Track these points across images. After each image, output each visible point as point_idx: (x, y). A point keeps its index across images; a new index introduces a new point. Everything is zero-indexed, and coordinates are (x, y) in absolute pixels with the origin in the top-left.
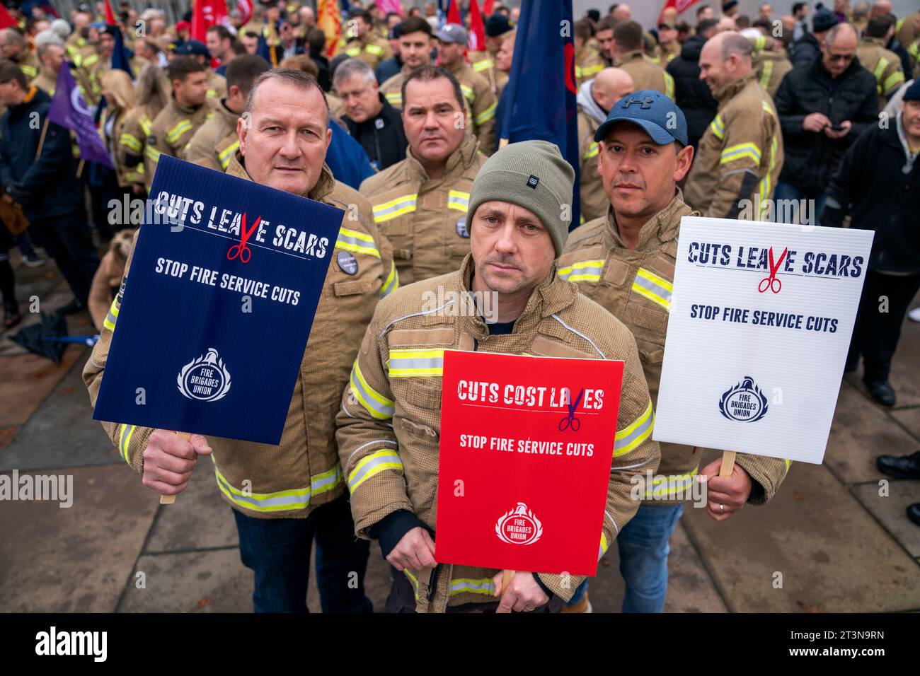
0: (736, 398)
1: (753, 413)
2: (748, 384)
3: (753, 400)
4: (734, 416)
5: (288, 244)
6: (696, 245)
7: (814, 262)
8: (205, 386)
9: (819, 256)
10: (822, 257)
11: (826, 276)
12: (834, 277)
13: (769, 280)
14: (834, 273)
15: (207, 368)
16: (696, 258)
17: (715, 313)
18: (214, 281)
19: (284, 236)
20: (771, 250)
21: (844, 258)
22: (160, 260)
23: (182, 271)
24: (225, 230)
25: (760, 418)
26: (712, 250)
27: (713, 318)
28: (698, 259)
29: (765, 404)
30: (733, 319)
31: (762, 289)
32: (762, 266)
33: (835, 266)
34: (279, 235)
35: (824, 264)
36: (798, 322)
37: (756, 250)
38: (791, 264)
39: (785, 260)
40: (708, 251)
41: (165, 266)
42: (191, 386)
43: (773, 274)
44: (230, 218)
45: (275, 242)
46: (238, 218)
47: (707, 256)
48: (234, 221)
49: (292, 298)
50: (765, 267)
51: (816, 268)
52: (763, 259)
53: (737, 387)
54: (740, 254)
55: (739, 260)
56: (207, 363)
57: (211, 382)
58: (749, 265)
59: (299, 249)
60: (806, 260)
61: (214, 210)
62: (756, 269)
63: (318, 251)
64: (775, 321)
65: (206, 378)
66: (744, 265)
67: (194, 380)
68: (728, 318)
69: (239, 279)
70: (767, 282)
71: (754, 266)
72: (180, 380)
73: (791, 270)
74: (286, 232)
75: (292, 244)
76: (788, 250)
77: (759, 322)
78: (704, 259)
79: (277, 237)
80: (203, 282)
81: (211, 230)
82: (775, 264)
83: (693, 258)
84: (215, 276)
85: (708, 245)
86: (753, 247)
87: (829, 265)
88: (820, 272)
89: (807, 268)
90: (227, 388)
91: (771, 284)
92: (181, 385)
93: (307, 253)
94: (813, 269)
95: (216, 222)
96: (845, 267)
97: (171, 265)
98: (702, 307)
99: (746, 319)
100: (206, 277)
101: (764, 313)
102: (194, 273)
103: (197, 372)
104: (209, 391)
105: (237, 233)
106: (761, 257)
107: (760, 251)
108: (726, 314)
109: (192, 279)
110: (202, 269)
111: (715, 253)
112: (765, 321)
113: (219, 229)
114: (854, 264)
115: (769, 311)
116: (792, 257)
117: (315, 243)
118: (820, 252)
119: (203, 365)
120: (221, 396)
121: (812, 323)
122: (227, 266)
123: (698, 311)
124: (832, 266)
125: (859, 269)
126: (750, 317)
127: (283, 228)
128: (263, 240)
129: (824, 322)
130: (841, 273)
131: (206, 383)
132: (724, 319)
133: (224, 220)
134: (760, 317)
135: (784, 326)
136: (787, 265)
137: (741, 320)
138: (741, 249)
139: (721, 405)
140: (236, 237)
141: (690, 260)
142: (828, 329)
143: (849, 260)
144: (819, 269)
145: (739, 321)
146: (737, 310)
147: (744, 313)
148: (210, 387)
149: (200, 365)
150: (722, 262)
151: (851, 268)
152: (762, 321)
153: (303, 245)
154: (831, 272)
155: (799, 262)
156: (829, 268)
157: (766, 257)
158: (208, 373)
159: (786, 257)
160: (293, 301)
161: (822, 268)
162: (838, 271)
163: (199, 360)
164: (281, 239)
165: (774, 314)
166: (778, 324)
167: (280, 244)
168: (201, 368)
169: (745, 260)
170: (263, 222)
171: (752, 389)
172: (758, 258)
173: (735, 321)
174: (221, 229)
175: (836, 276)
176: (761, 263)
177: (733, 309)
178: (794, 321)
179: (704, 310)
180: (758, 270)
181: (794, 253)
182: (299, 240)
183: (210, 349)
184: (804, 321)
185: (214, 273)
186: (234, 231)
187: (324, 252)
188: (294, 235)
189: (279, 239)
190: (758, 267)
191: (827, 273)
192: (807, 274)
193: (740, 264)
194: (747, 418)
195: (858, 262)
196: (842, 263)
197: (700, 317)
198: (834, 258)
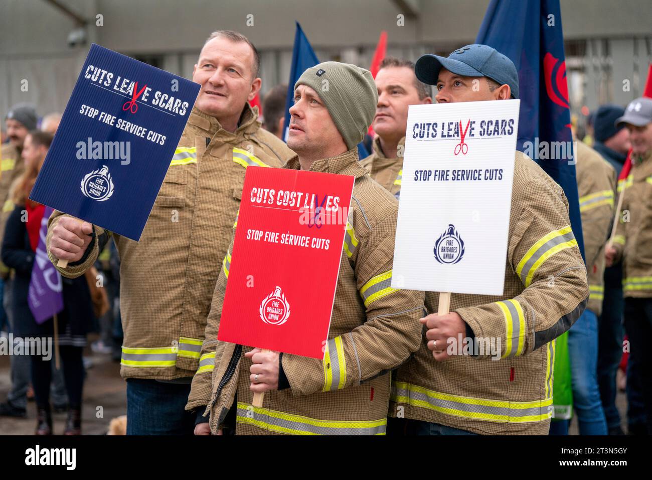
0: (444, 244)
1: (456, 255)
2: (451, 232)
3: (456, 244)
4: (445, 260)
5: (162, 104)
6: (417, 125)
7: (486, 127)
8: (97, 190)
9: (489, 122)
10: (490, 123)
11: (494, 136)
12: (498, 136)
13: (460, 145)
14: (498, 134)
15: (100, 178)
16: (417, 134)
17: (429, 175)
18: (113, 123)
19: (160, 98)
20: (461, 123)
21: (503, 121)
22: (83, 105)
23: (95, 114)
24: (124, 92)
25: (460, 259)
26: (426, 127)
27: (428, 180)
28: (419, 135)
29: (462, 247)
30: (440, 178)
31: (457, 152)
32: (456, 135)
33: (498, 128)
34: (157, 98)
35: (492, 128)
36: (480, 175)
37: (452, 123)
38: (472, 131)
39: (469, 129)
40: (424, 127)
41: (85, 110)
42: (89, 188)
43: (462, 142)
44: (128, 84)
45: (153, 102)
46: (132, 85)
47: (424, 132)
48: (130, 86)
49: (160, 140)
50: (458, 136)
51: (488, 131)
52: (456, 130)
53: (444, 234)
54: (443, 129)
55: (443, 133)
56: (101, 175)
57: (101, 188)
58: (449, 136)
59: (168, 108)
60: (482, 127)
61: (119, 78)
62: (452, 138)
63: (181, 111)
64: (465, 176)
65: (98, 184)
66: (445, 136)
67: (92, 184)
68: (437, 177)
69: (128, 123)
70: (459, 146)
71: (451, 136)
72: (83, 183)
73: (473, 135)
74: (161, 97)
75: (164, 104)
76: (471, 121)
77: (456, 178)
78: (422, 135)
79: (155, 99)
80: (106, 122)
81: (115, 90)
82: (463, 133)
83: (415, 136)
84: (114, 119)
85: (424, 124)
86: (450, 122)
87: (495, 129)
88: (490, 134)
89: (482, 133)
90: (111, 194)
91: (462, 148)
92: (83, 187)
93: (174, 111)
94: (486, 133)
95: (119, 86)
96: (504, 128)
97: (89, 109)
98: (421, 171)
99: (448, 177)
100: (108, 119)
101: (459, 171)
102: (101, 116)
103: (93, 180)
104: (99, 194)
105: (131, 94)
106: (455, 128)
107: (454, 124)
108: (436, 175)
109: (100, 120)
110: (106, 114)
111: (428, 130)
112: (460, 177)
113: (120, 91)
114: (509, 125)
115: (461, 169)
116: (473, 126)
117: (179, 105)
118: (489, 120)
119: (98, 176)
120: (106, 199)
121: (488, 175)
122: (122, 114)
123: (419, 175)
124: (496, 129)
125: (512, 128)
126: (451, 176)
127: (160, 93)
128: (146, 100)
129: (494, 172)
130: (502, 133)
131: (98, 188)
132: (435, 180)
133: (124, 85)
134: (456, 174)
135: (471, 179)
136: (471, 132)
137: (445, 179)
138: (443, 124)
139: (435, 251)
140: (130, 96)
141: (414, 137)
142: (497, 178)
143: (506, 123)
144: (489, 132)
145: (444, 180)
146: (443, 171)
147: (447, 173)
148: (100, 191)
149: (96, 176)
150: (433, 136)
151: (507, 128)
152: (457, 177)
153: (171, 106)
154: (496, 133)
155: (477, 129)
156: (495, 131)
157: (458, 128)
158: (100, 182)
159: (470, 126)
160: (161, 142)
161: (491, 131)
162: (500, 132)
163: (96, 172)
164: (158, 100)
165: (464, 171)
166: (467, 179)
167: (156, 104)
168: (96, 177)
169: (446, 133)
170: (147, 88)
171: (454, 234)
172: (453, 129)
173: (441, 180)
174: (121, 90)
175: (499, 136)
176: (455, 133)
177: (440, 171)
178: (477, 175)
179: (423, 173)
180: (454, 138)
181: (474, 122)
182: (169, 102)
183: (104, 166)
184: (483, 173)
185: (114, 117)
186: (129, 92)
187: (185, 112)
188: (166, 99)
189: (156, 100)
190: (454, 136)
191: (494, 134)
192: (483, 137)
193: (443, 136)
194: (452, 260)
195: (511, 123)
196: (502, 126)
197: (420, 180)
198: (497, 122)
